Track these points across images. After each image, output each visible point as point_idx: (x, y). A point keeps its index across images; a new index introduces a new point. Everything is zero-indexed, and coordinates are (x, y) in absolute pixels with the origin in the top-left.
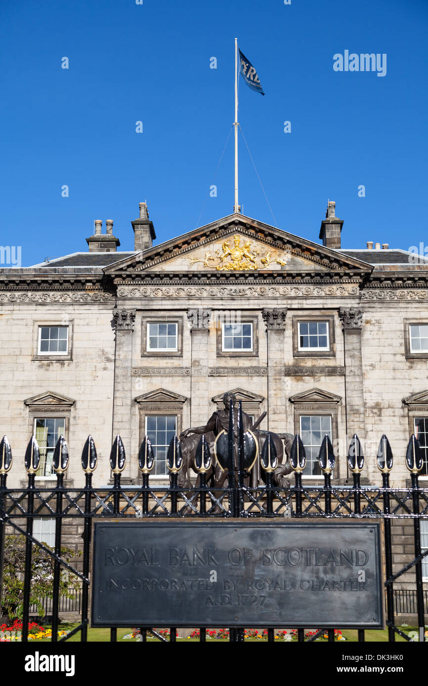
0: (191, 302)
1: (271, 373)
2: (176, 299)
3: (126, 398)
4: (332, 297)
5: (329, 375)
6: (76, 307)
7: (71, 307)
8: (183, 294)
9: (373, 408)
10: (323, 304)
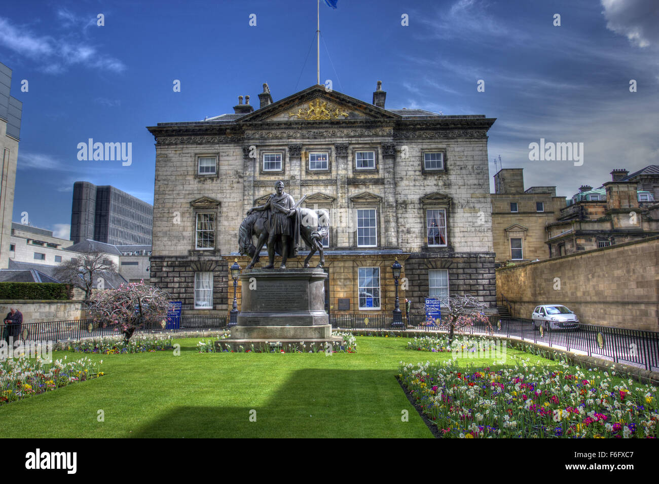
0: (290, 140)
1: (339, 183)
2: (281, 138)
3: (250, 200)
4: (377, 135)
5: (374, 184)
6: (221, 145)
7: (217, 145)
8: (285, 135)
9: (401, 204)
10: (371, 140)
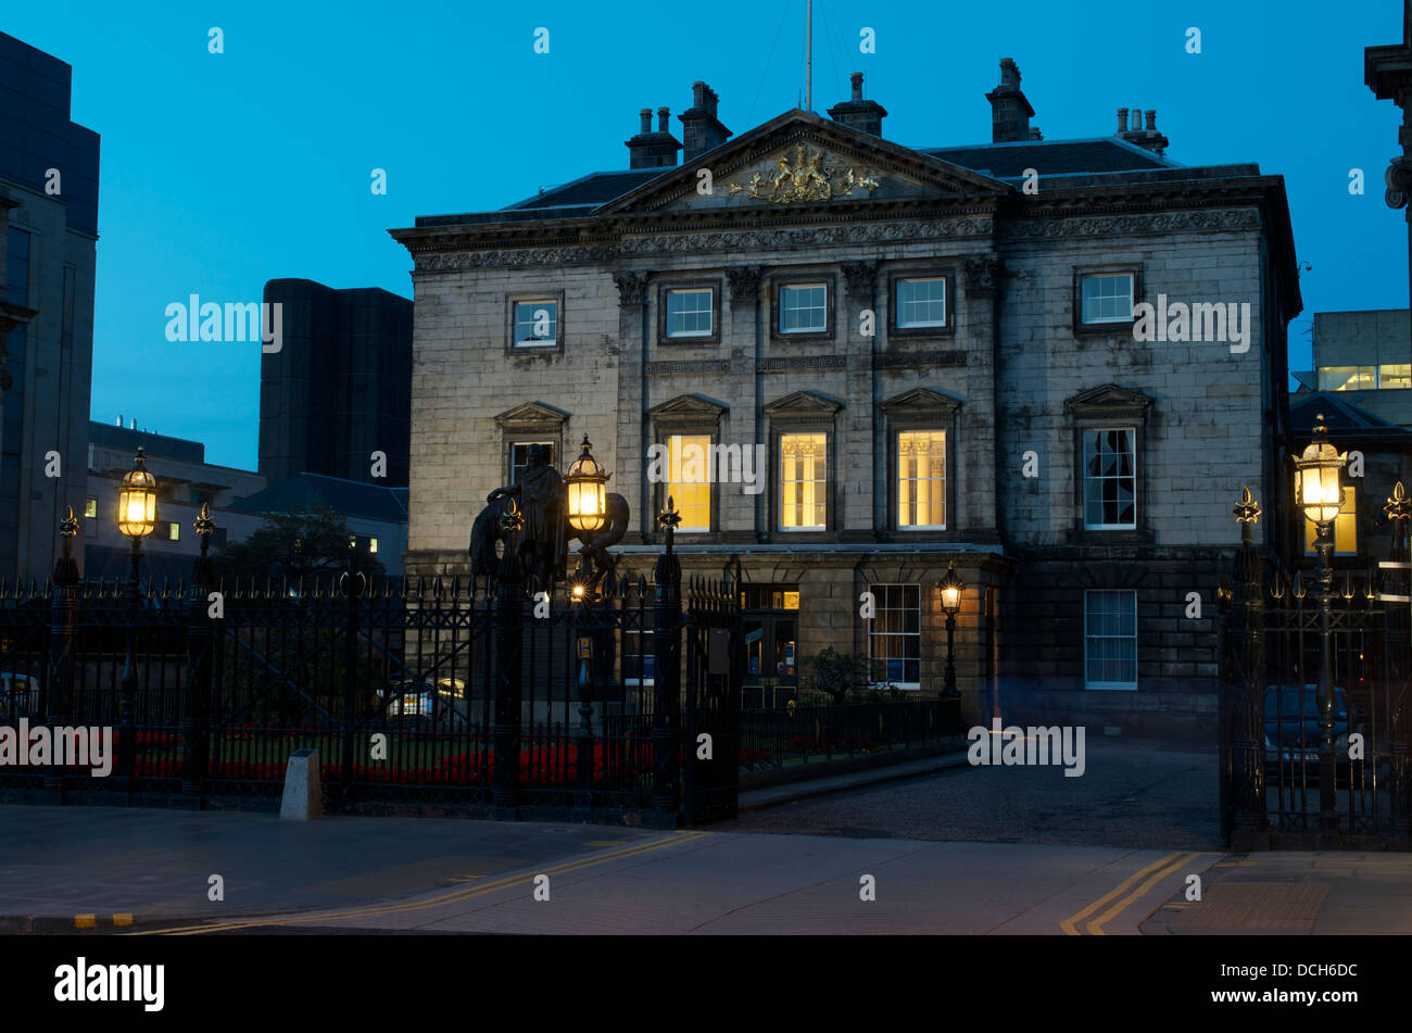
0: (730, 257)
1: (851, 365)
2: (708, 252)
3: (634, 411)
4: (949, 237)
5: (941, 367)
6: (567, 271)
7: (559, 272)
8: (720, 243)
9: (1018, 416)
10: (934, 251)
